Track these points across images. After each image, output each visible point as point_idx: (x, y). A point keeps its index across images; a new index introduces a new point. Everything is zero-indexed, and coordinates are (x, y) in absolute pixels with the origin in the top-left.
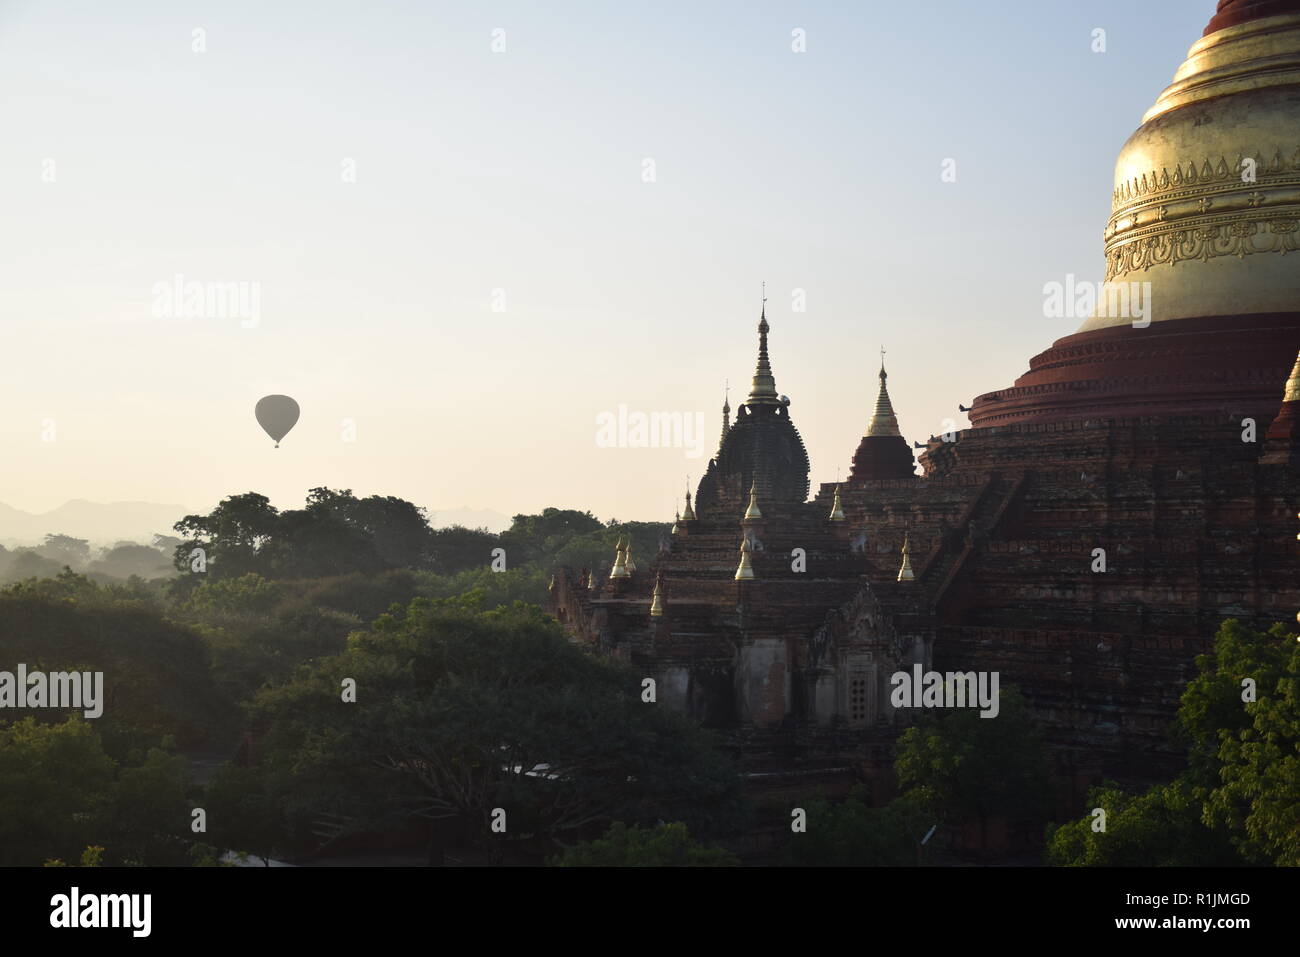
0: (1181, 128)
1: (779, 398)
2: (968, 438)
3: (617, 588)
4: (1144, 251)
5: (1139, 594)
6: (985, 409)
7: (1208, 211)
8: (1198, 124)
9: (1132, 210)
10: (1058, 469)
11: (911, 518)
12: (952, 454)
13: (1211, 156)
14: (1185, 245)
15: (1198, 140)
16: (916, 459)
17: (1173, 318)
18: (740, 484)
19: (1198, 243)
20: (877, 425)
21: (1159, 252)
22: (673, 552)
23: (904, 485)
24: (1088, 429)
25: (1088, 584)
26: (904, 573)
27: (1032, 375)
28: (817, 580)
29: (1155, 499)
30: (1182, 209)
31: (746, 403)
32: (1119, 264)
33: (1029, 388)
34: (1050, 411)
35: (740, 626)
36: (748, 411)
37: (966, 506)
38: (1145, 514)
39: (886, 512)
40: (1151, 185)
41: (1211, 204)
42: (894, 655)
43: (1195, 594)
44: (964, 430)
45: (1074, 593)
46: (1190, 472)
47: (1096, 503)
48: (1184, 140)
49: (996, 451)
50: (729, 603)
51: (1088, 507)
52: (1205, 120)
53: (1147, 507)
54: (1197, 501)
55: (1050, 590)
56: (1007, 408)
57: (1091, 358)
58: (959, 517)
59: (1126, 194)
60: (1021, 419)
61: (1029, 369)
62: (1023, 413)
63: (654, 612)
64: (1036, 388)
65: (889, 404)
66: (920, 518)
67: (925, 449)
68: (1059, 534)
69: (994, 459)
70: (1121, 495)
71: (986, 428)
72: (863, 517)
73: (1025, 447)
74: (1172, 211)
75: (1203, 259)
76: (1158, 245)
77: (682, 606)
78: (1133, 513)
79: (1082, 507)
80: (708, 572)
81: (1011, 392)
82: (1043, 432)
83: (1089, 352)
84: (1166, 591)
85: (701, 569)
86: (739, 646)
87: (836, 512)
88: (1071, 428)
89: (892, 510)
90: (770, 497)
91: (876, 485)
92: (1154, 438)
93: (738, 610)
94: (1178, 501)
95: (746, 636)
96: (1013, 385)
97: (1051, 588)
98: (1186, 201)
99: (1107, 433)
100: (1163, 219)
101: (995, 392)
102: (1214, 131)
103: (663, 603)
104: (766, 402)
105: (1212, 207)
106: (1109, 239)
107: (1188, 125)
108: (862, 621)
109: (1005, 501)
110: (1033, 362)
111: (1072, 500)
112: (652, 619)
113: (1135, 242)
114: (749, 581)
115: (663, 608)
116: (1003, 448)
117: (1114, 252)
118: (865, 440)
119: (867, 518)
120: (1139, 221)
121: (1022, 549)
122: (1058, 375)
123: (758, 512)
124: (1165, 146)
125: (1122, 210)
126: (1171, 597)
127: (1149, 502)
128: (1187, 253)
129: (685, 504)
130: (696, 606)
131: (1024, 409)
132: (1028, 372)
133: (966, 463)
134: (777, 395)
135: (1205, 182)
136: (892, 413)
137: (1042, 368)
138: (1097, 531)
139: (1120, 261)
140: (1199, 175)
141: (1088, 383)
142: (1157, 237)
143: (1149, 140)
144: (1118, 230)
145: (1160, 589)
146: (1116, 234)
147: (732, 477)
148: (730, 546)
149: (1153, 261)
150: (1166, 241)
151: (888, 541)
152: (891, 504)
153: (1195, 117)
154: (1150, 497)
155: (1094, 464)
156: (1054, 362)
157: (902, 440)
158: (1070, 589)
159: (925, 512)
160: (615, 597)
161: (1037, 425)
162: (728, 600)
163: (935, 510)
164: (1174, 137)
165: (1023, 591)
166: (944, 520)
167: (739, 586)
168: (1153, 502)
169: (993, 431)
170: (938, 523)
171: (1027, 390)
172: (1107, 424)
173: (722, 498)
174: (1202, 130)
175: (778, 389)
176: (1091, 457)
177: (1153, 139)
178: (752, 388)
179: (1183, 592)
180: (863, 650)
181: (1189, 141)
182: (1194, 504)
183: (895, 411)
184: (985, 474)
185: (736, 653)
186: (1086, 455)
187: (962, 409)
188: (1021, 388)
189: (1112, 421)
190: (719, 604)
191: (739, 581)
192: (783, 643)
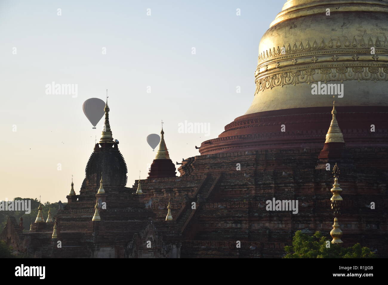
0: (284, 30)
1: (114, 140)
2: (198, 160)
3: (38, 228)
4: (270, 81)
5: (267, 225)
6: (206, 147)
7: (295, 65)
8: (291, 28)
9: (265, 64)
10: (235, 172)
11: (174, 194)
12: (191, 166)
13: (296, 41)
14: (287, 79)
15: (292, 34)
16: (177, 169)
17: (282, 109)
18: (96, 178)
19: (292, 78)
20: (160, 154)
21: (276, 81)
22: (64, 210)
23: (170, 180)
24: (247, 155)
25: (246, 221)
26: (169, 217)
27: (225, 133)
28: (129, 221)
29: (274, 184)
30: (285, 63)
31: (99, 143)
32: (261, 87)
33: (224, 138)
34: (232, 148)
35: (93, 242)
36: (100, 146)
37: (196, 188)
38: (270, 191)
39: (163, 192)
40: (273, 53)
41: (297, 62)
42: (163, 253)
43: (290, 224)
44: (196, 156)
45: (241, 224)
46: (288, 172)
47: (250, 186)
48: (286, 34)
49: (209, 165)
50: (89, 232)
51: (247, 188)
52: (294, 26)
53: (271, 188)
54: (291, 185)
55: (231, 224)
56: (215, 147)
57: (249, 125)
58: (194, 193)
59: (263, 57)
60: (220, 151)
61: (225, 131)
62: (221, 149)
63: (53, 236)
64: (226, 138)
65: (165, 145)
66: (177, 194)
67: (181, 165)
68: (235, 200)
69: (209, 168)
70: (260, 183)
71: (206, 155)
72: (153, 194)
73: (222, 163)
74: (282, 64)
75: (294, 84)
76: (276, 79)
77: (67, 234)
78: (265, 191)
79: (245, 188)
80: (81, 218)
81: (216, 140)
82: (229, 157)
83: (248, 123)
84: (279, 223)
85: (77, 217)
86: (93, 251)
87: (139, 191)
88: (240, 155)
89: (166, 191)
90: (110, 184)
91: (159, 180)
92: (274, 159)
93: (93, 235)
94: (283, 185)
95: (96, 247)
96: (218, 137)
97: (231, 223)
98: (287, 60)
99: (255, 156)
100: (278, 68)
101: (210, 140)
102: (297, 31)
103: (58, 232)
104: (107, 142)
105: (297, 63)
106: (257, 76)
107: (287, 28)
108: (149, 238)
109: (213, 186)
110: (226, 127)
111: (241, 185)
112: (52, 240)
113: (267, 77)
114: (98, 221)
115: (58, 235)
116: (212, 164)
117: (258, 81)
118: (155, 161)
119: (155, 195)
120: (268, 68)
121: (219, 206)
122: (235, 133)
123: (103, 191)
124: (278, 37)
125: (262, 64)
126: (280, 226)
127: (271, 185)
128: (287, 82)
129: (71, 188)
130: (73, 233)
131: (221, 147)
132: (224, 132)
133: (197, 170)
134: (113, 139)
135: (295, 52)
136: (166, 149)
137: (229, 130)
138: (251, 198)
139: (261, 85)
140: (292, 49)
141: (248, 136)
142: (276, 75)
143: (272, 34)
144: (260, 72)
145: (276, 222)
146: (259, 74)
147: (92, 175)
148: (91, 206)
149: (274, 85)
150: (279, 77)
151: (163, 204)
152: (165, 188)
153: (290, 25)
154: (272, 183)
155: (250, 170)
156: (234, 127)
157: (170, 161)
158: (239, 223)
159: (179, 192)
160: (36, 231)
161: (227, 154)
162: (88, 230)
163: (184, 190)
164: (282, 33)
165: (220, 225)
166: (187, 195)
167: (94, 224)
168: (273, 185)
169: (208, 156)
170: (185, 196)
171: (223, 139)
172: (255, 153)
173: (88, 185)
174: (293, 30)
175: (113, 137)
176: (248, 167)
177: (274, 34)
178: (102, 136)
179: (285, 223)
180: (149, 252)
181: (288, 35)
182: (290, 186)
183: (167, 148)
184: (205, 174)
185: (92, 255)
186: (247, 166)
187: (196, 148)
188: (221, 138)
189: (257, 151)
190: (85, 232)
191: (94, 221)
192: (114, 249)
